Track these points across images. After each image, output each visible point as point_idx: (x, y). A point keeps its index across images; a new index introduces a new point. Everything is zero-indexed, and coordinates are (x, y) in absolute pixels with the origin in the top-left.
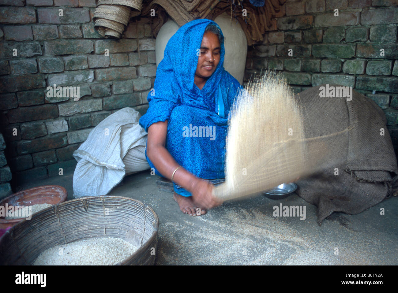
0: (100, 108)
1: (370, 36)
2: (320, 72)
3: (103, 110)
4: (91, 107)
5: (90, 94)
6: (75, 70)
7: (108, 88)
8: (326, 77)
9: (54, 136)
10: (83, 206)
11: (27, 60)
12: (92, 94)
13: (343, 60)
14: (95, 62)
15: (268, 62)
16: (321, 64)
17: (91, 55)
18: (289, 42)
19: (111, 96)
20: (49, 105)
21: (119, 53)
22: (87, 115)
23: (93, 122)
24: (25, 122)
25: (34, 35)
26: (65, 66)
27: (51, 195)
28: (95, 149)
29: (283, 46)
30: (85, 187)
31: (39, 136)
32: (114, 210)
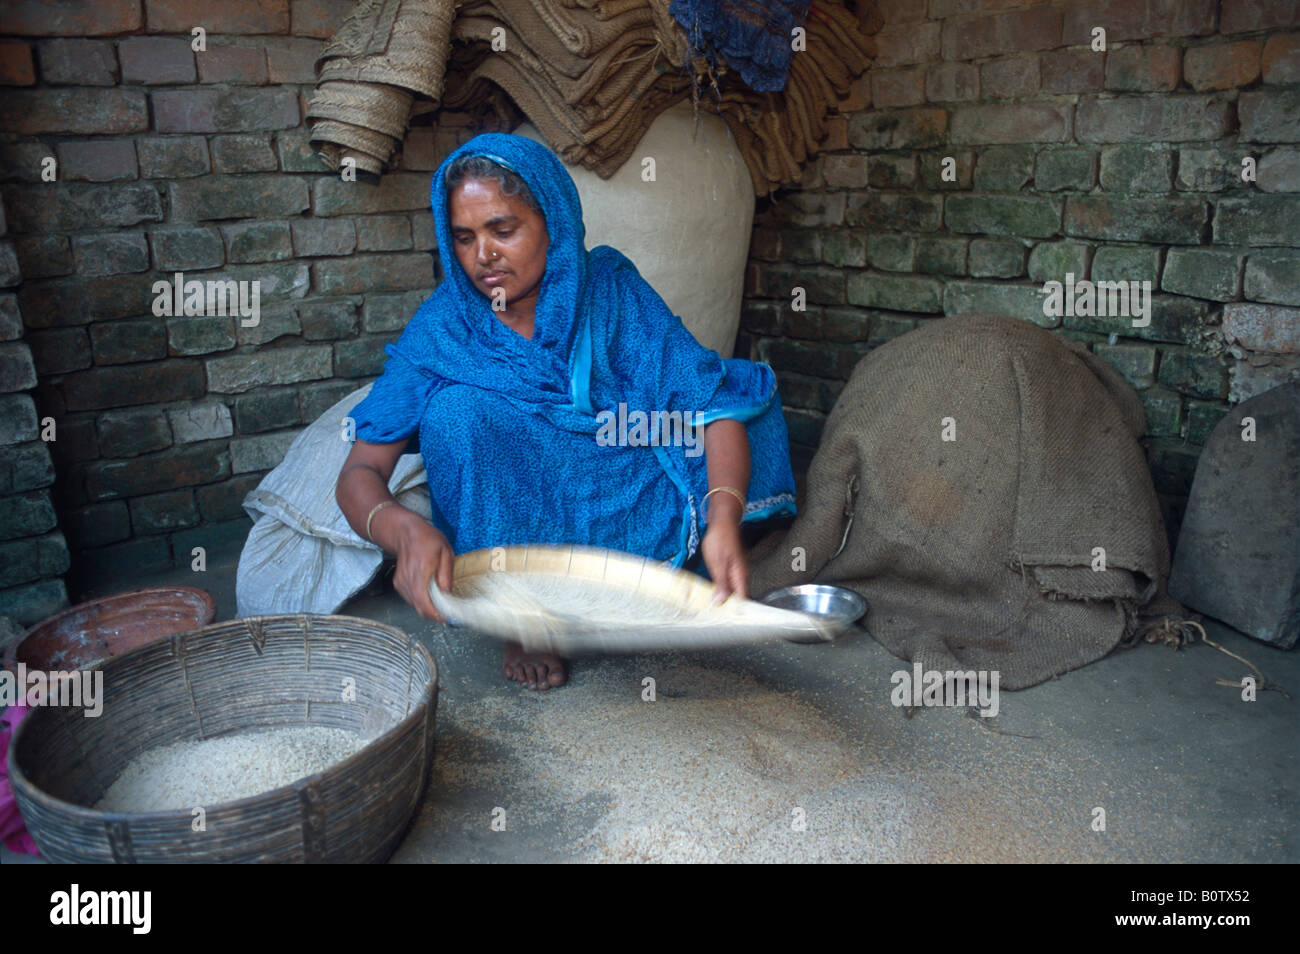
0: (327, 372)
1: (1102, 173)
2: (967, 277)
3: (333, 377)
4: (298, 369)
5: (298, 330)
6: (254, 263)
7: (350, 314)
8: (982, 289)
9: (191, 451)
10: (251, 639)
11: (122, 234)
12: (302, 332)
13: (1028, 243)
14: (313, 239)
15: (824, 241)
16: (968, 254)
17: (303, 221)
18: (881, 184)
19: (358, 336)
20: (181, 363)
21: (385, 213)
22: (289, 391)
23: (303, 412)
24: (110, 409)
25: (142, 164)
26: (226, 252)
27: (173, 614)
28: (302, 490)
29: (865, 196)
30: (269, 595)
31: (148, 450)
32: (333, 654)
